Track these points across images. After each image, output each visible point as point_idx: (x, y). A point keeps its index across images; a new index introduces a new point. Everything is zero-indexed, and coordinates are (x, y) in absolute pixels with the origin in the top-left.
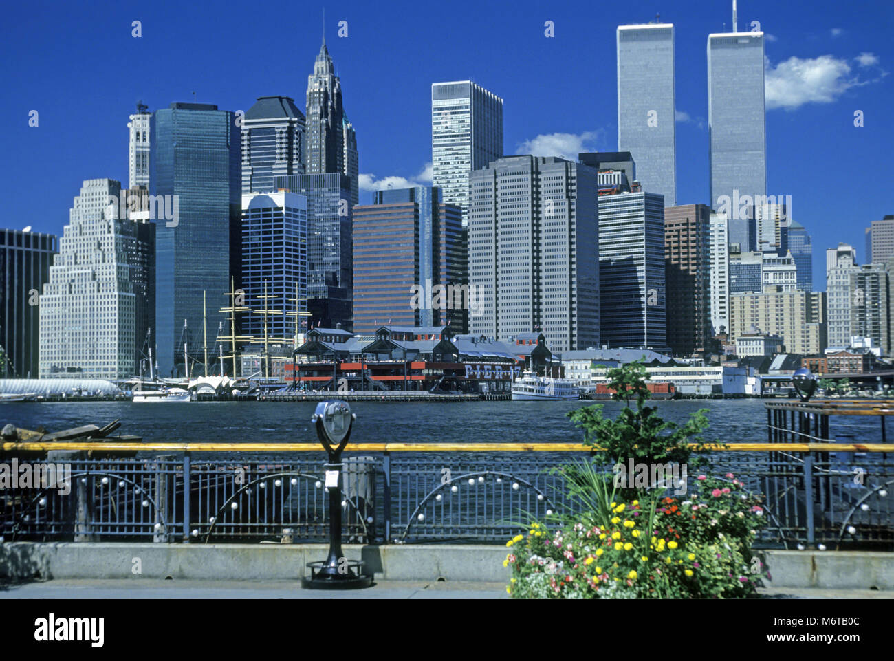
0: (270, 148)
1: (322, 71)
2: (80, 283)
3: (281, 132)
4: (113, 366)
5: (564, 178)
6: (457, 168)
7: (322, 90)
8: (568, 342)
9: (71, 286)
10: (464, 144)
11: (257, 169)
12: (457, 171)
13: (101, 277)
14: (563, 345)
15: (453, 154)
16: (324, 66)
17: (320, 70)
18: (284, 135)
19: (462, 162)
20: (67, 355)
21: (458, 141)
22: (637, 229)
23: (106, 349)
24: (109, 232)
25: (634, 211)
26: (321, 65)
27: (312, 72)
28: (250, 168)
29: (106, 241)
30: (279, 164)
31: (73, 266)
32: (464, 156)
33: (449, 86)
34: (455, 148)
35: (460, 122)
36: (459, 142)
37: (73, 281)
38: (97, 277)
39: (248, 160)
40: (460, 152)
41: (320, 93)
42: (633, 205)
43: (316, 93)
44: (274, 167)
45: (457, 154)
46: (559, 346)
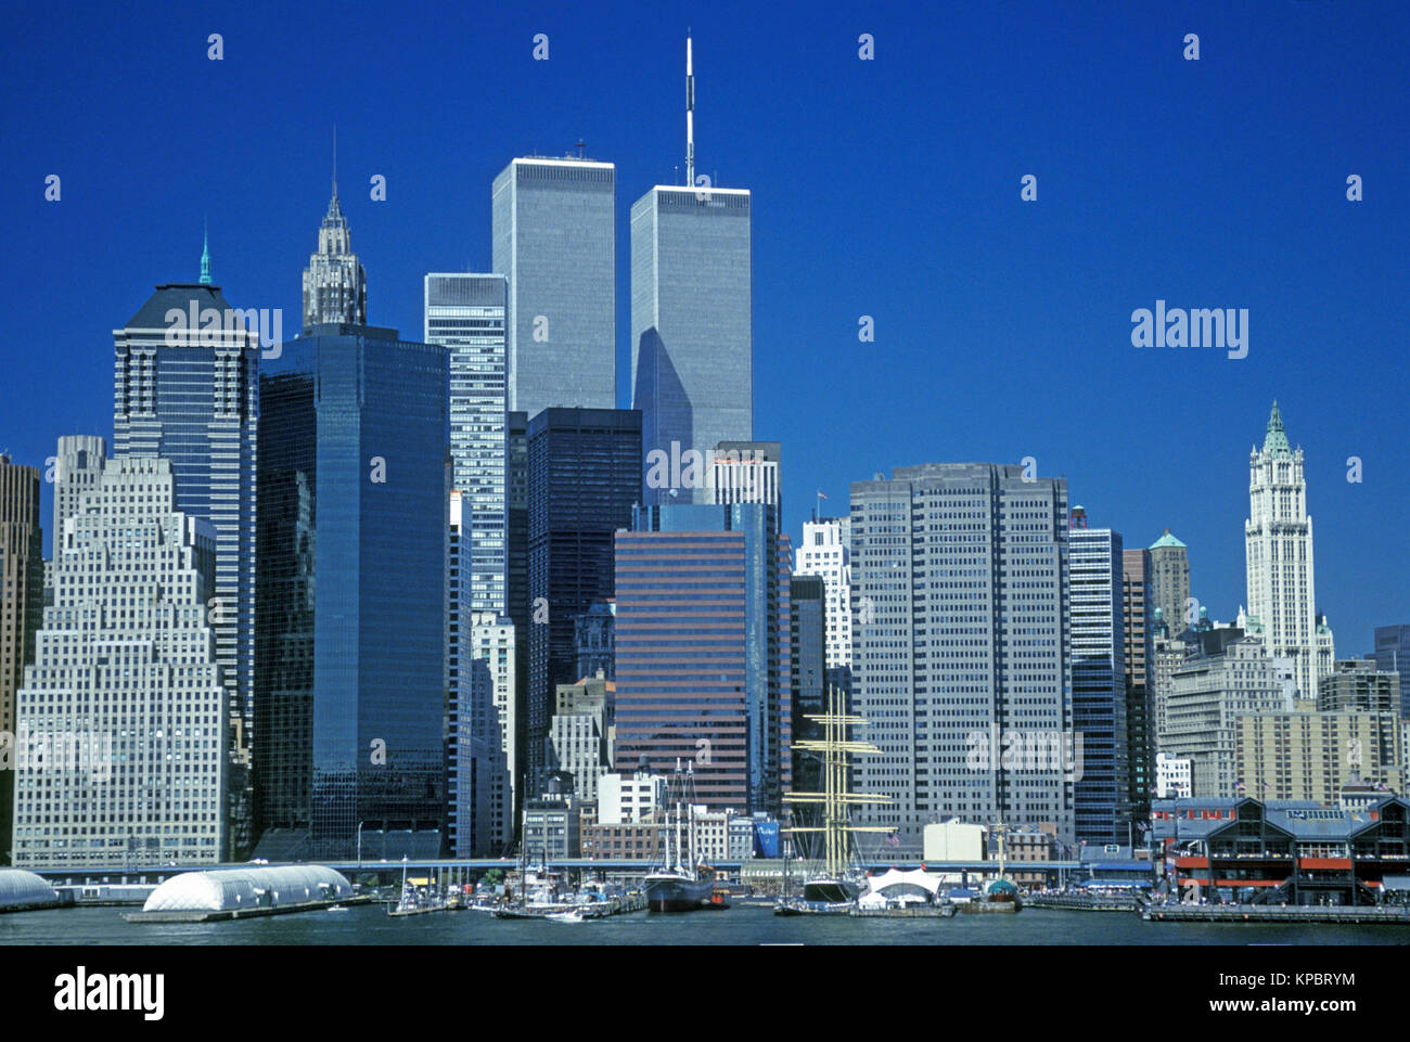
0: (200, 388)
1: (339, 249)
2: (122, 666)
3: (228, 359)
4: (208, 835)
5: (1051, 505)
6: (477, 439)
7: (346, 285)
8: (1061, 794)
9: (98, 672)
10: (493, 394)
11: (172, 429)
12: (476, 444)
13: (170, 655)
14: (1051, 801)
15: (468, 412)
16: (342, 238)
17: (334, 246)
18: (232, 364)
19: (488, 429)
20: (89, 812)
21: (479, 385)
22: (1095, 593)
23: (191, 800)
24: (181, 566)
25: (1088, 561)
26: (331, 236)
27: (315, 249)
28: (159, 425)
29: (175, 584)
30: (218, 420)
31: (98, 631)
32: (490, 418)
33: (463, 280)
34: (473, 400)
35: (483, 351)
36: (483, 388)
37: (103, 661)
38: (161, 655)
39: (154, 409)
40: (483, 408)
41: (343, 291)
42: (1087, 550)
43: (335, 290)
44: (211, 425)
45: (478, 412)
46: (1044, 801)
